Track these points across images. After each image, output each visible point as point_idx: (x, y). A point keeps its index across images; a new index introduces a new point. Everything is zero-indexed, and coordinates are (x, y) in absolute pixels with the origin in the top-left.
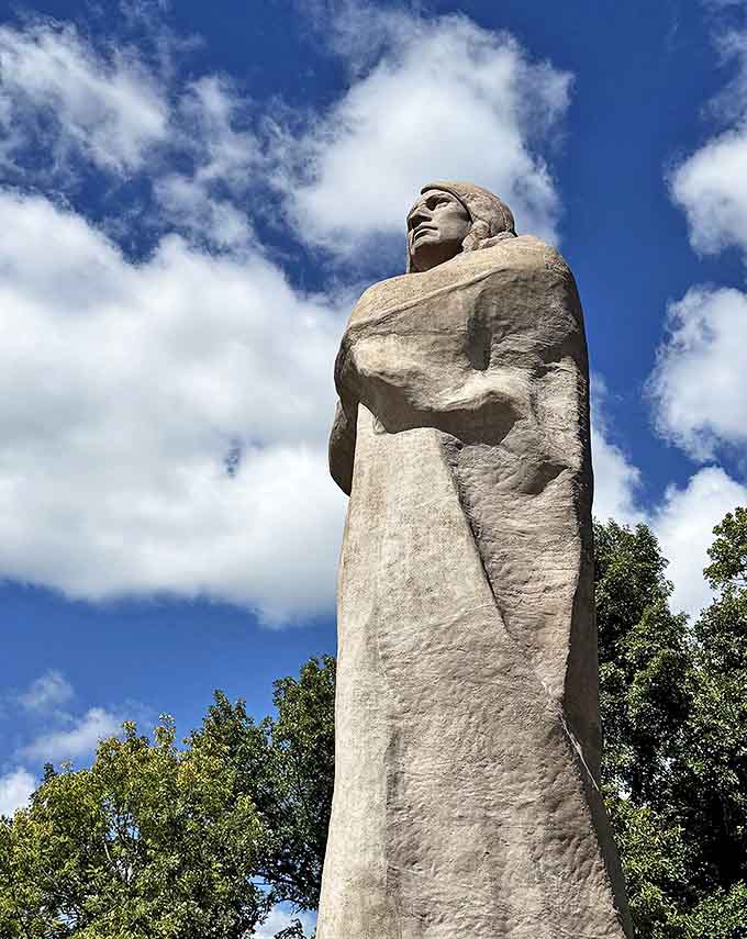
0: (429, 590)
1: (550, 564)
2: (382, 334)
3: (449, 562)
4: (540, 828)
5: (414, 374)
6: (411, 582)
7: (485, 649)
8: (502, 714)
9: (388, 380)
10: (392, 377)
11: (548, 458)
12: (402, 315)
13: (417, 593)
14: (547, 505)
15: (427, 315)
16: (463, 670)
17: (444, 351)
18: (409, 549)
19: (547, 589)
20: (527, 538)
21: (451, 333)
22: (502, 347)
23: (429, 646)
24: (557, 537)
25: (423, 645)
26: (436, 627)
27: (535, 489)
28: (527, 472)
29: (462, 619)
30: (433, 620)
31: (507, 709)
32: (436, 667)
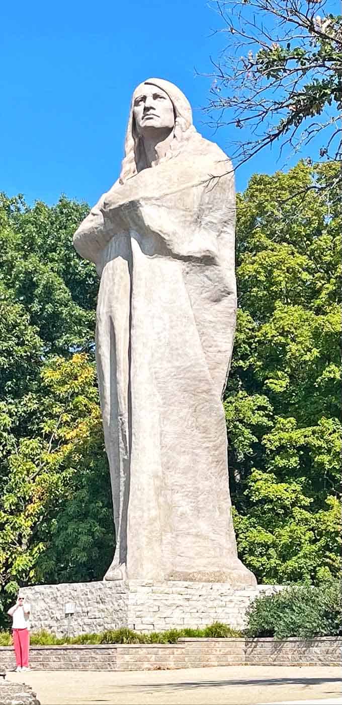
0: (177, 349)
1: (221, 340)
2: (159, 206)
3: (187, 338)
4: (211, 457)
5: (174, 234)
6: (169, 344)
7: (200, 381)
8: (203, 410)
9: (163, 235)
10: (165, 234)
11: (227, 287)
12: (168, 197)
13: (172, 349)
14: (222, 309)
15: (180, 199)
16: (189, 388)
17: (185, 220)
18: (167, 327)
19: (219, 351)
20: (212, 325)
21: (190, 211)
22: (208, 219)
23: (175, 375)
24: (224, 326)
25: (173, 374)
26: (179, 367)
27: (217, 301)
28: (216, 292)
29: (191, 365)
30: (177, 364)
31: (206, 408)
32: (177, 385)
